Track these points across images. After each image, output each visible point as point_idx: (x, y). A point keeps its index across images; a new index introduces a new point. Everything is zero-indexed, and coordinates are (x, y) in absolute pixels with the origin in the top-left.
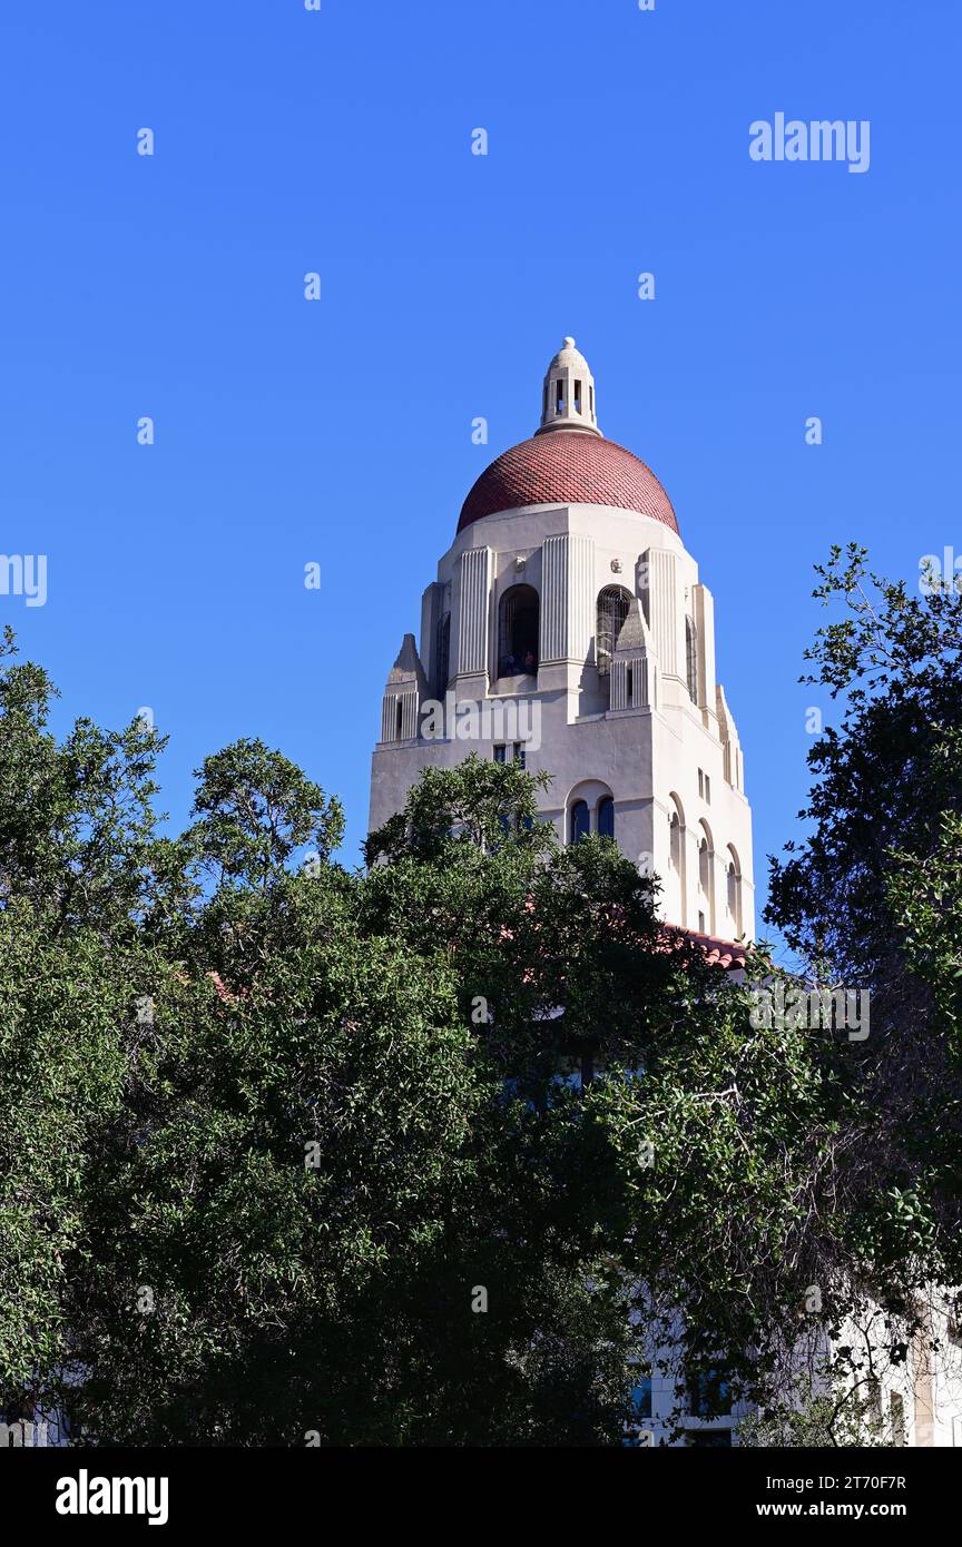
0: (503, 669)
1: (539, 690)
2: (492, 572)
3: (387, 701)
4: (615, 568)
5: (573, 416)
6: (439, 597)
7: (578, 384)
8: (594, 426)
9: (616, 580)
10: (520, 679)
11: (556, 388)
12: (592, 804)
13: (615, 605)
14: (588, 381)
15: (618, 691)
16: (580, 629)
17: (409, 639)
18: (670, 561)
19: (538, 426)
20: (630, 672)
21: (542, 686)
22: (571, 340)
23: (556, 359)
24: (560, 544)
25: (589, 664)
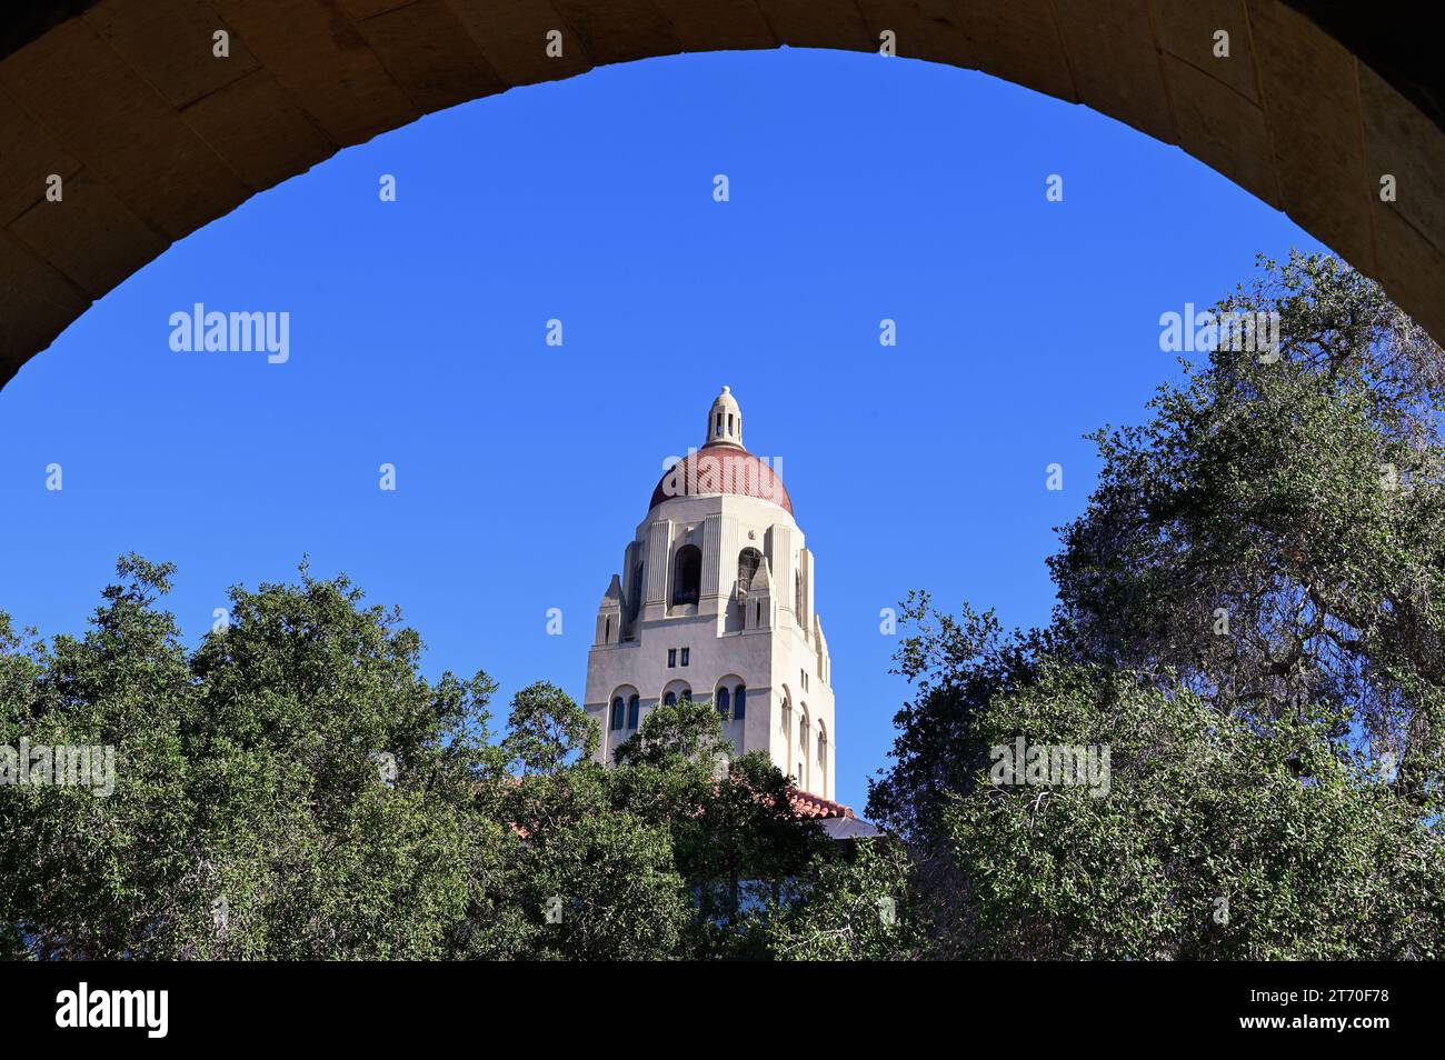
0: (677, 600)
1: (699, 614)
2: (671, 537)
3: (600, 618)
4: (751, 536)
5: (727, 437)
6: (636, 551)
7: (731, 416)
8: (740, 444)
9: (752, 544)
10: (687, 606)
11: (716, 418)
12: (731, 690)
13: (750, 561)
14: (737, 415)
15: (750, 617)
16: (726, 576)
17: (616, 577)
18: (786, 533)
19: (704, 443)
20: (759, 605)
21: (701, 612)
22: (727, 388)
23: (718, 398)
24: (716, 520)
25: (732, 599)
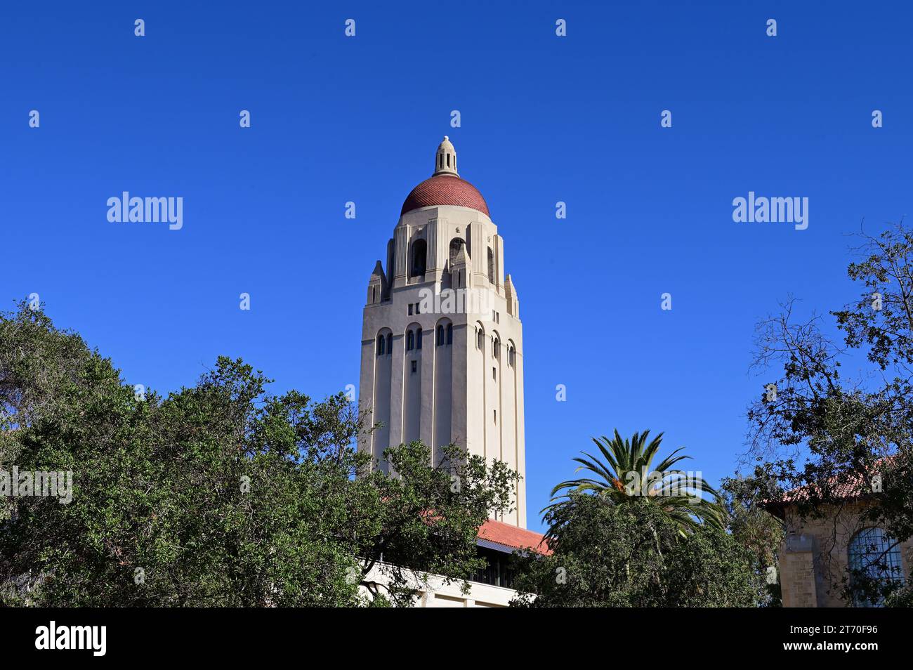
0: (413, 274)
1: (426, 281)
2: (409, 235)
3: (370, 288)
4: (457, 231)
5: (446, 168)
6: (392, 244)
7: (448, 155)
8: (456, 172)
9: (458, 235)
10: (419, 277)
11: (440, 158)
12: (445, 327)
13: (456, 245)
14: (453, 153)
15: (455, 281)
16: (442, 256)
17: (379, 263)
18: (480, 227)
19: (434, 172)
20: (459, 273)
21: (427, 280)
22: (447, 137)
23: (440, 145)
24: (434, 223)
25: (446, 270)
